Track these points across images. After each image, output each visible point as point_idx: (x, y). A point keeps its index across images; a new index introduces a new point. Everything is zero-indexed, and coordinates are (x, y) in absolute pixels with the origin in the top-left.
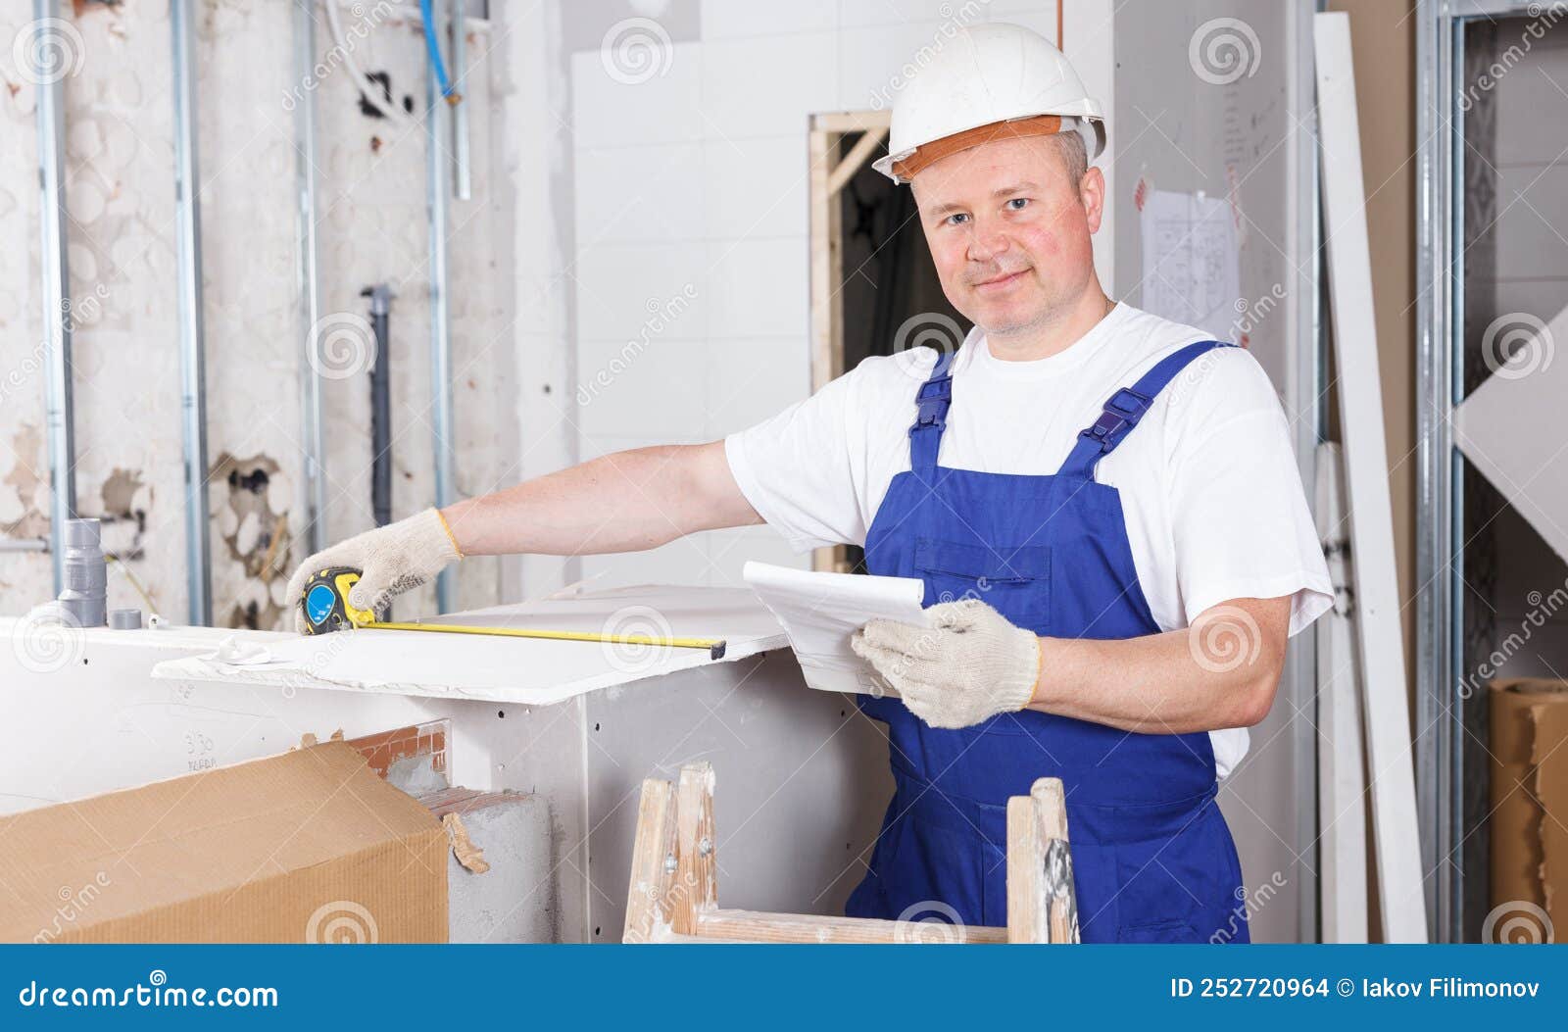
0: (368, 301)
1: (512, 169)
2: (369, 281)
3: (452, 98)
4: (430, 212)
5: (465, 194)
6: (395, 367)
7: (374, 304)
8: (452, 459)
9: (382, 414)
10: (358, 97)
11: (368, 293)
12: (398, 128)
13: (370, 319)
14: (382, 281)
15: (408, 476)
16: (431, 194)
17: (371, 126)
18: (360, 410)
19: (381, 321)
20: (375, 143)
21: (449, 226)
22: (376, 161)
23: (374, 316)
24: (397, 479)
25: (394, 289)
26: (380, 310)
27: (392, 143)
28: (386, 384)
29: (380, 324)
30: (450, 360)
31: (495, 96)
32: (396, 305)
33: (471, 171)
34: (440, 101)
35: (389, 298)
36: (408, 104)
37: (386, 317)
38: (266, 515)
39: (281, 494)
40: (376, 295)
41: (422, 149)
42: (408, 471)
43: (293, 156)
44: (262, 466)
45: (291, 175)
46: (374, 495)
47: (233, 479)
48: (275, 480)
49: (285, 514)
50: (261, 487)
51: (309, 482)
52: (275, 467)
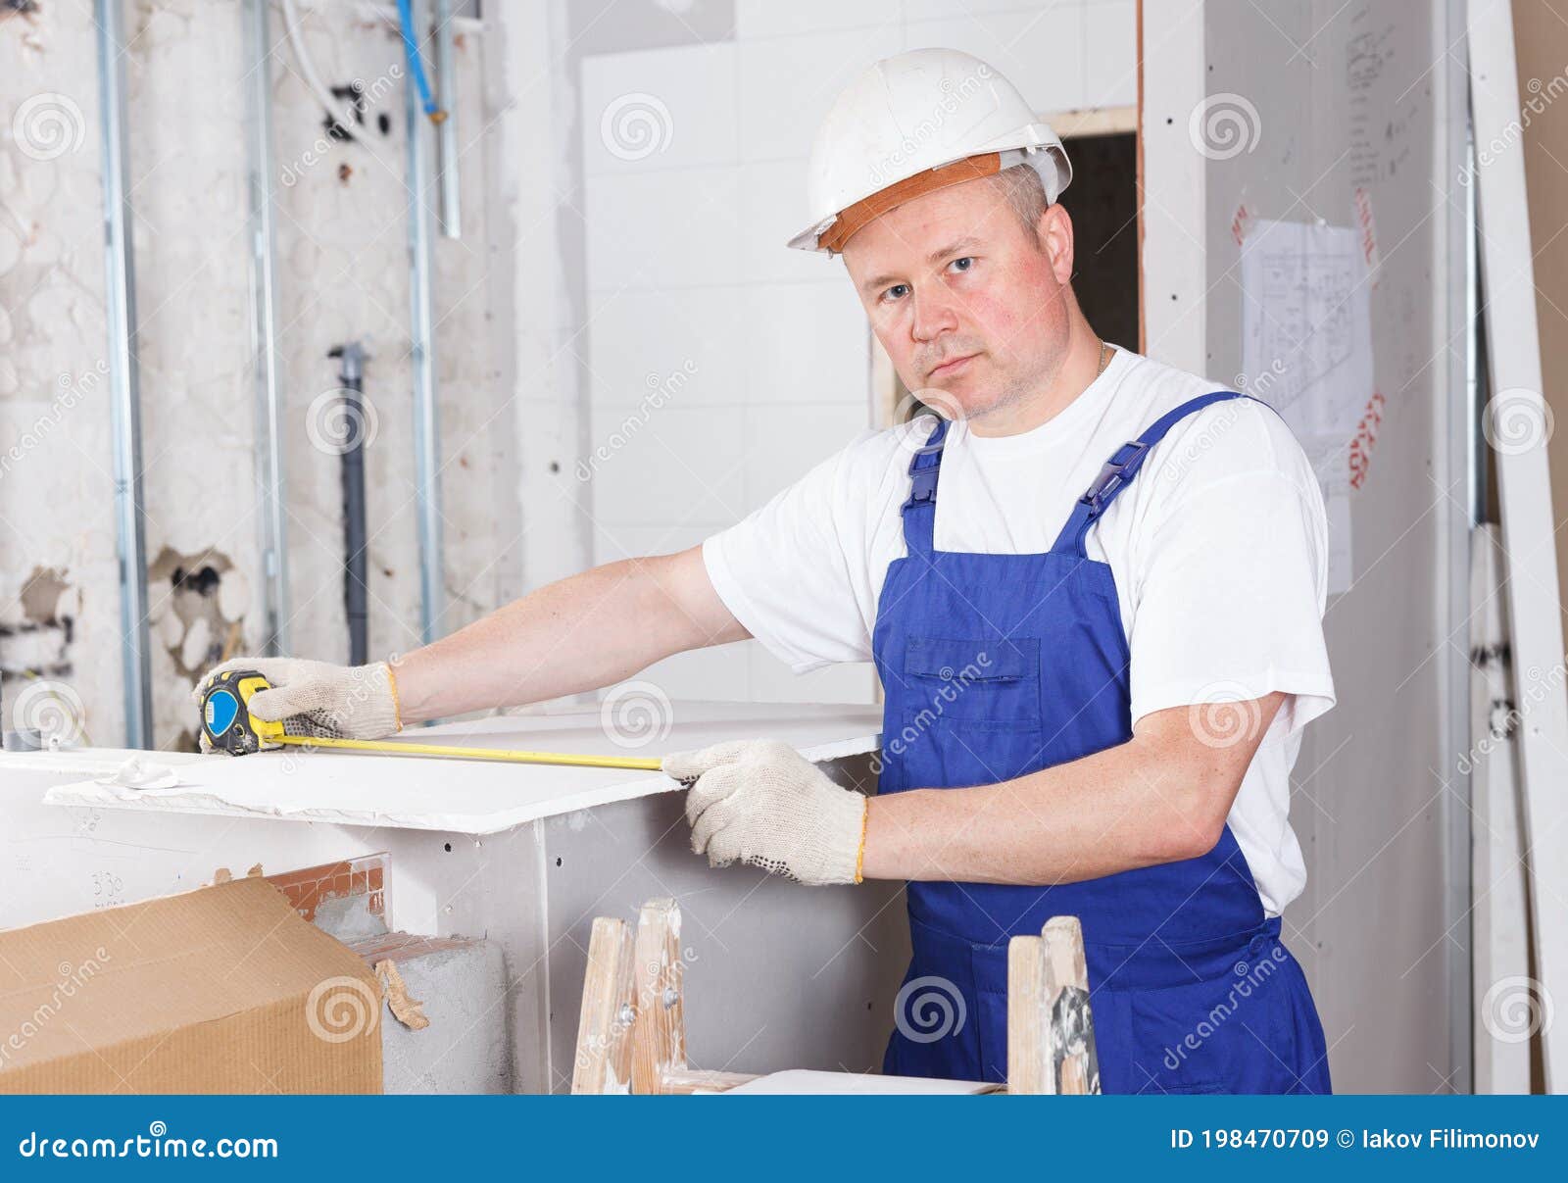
0: (337, 362)
1: (513, 200)
2: (339, 339)
3: (436, 113)
4: (411, 253)
5: (454, 231)
7: (345, 367)
8: (441, 553)
9: (355, 501)
10: (322, 117)
11: (336, 353)
12: (371, 152)
13: (340, 385)
14: (353, 340)
15: (388, 573)
16: (412, 232)
17: (339, 152)
18: (329, 494)
19: (352, 386)
20: (344, 172)
21: (435, 270)
22: (344, 192)
23: (345, 381)
24: (374, 576)
25: (368, 348)
26: (351, 374)
27: (364, 171)
30: (437, 432)
31: (489, 113)
32: (371, 367)
33: (461, 203)
34: (423, 122)
35: (362, 359)
36: (384, 124)
37: (358, 381)
38: (218, 621)
39: (236, 596)
40: (347, 355)
41: (400, 178)
42: (389, 567)
43: (243, 189)
44: (212, 563)
45: (242, 211)
46: (348, 598)
47: (177, 578)
48: (227, 579)
49: (241, 620)
50: (211, 588)
51: (268, 581)
52: (227, 564)
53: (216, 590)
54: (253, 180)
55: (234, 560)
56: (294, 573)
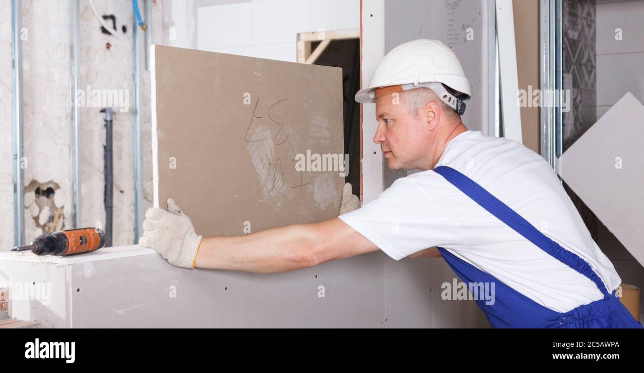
0: (103, 114)
3: (143, 26)
4: (134, 76)
6: (115, 144)
7: (106, 116)
8: (142, 185)
9: (109, 164)
10: (100, 26)
11: (103, 111)
12: (119, 40)
13: (105, 123)
15: (122, 192)
16: (135, 68)
17: (106, 38)
18: (99, 162)
19: (109, 123)
20: (108, 46)
21: (142, 83)
22: (108, 53)
23: (106, 121)
24: (116, 193)
25: (115, 110)
26: (109, 119)
27: (116, 46)
28: (111, 151)
29: (109, 126)
30: (141, 141)
31: (165, 27)
32: (116, 116)
34: (139, 29)
35: (113, 113)
36: (124, 29)
37: (111, 121)
38: (53, 207)
39: (61, 198)
40: (107, 111)
41: (130, 49)
42: (122, 190)
43: (68, 50)
44: (51, 186)
45: (67, 58)
46: (105, 200)
47: (38, 192)
48: (57, 192)
49: (62, 207)
50: (51, 195)
51: (74, 194)
52: (58, 187)
53: (53, 196)
54: (72, 47)
55: (60, 185)
56: (84, 191)
